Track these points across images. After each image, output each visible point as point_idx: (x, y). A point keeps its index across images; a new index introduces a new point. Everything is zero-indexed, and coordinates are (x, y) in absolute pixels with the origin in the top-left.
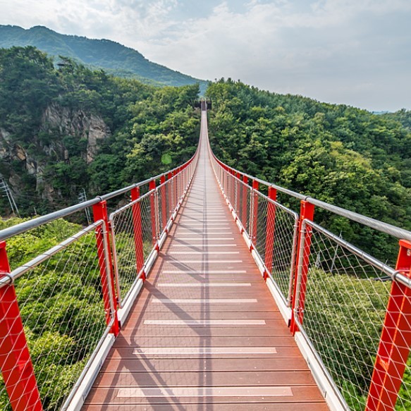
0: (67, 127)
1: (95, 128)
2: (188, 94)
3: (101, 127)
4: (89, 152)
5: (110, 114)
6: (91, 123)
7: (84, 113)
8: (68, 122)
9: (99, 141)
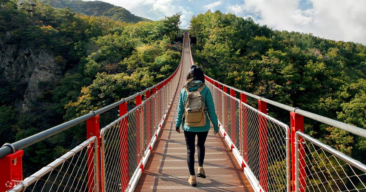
0: (6, 68)
1: (40, 69)
2: (166, 26)
3: (49, 67)
4: (26, 100)
5: (64, 51)
6: (37, 63)
7: (31, 52)
8: (10, 63)
9: (42, 85)
